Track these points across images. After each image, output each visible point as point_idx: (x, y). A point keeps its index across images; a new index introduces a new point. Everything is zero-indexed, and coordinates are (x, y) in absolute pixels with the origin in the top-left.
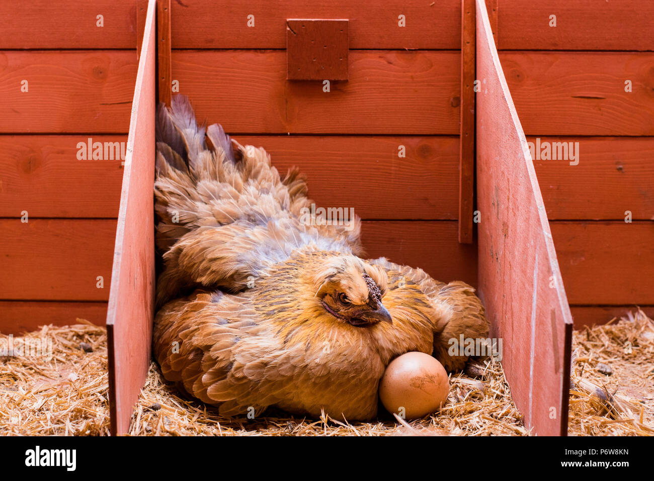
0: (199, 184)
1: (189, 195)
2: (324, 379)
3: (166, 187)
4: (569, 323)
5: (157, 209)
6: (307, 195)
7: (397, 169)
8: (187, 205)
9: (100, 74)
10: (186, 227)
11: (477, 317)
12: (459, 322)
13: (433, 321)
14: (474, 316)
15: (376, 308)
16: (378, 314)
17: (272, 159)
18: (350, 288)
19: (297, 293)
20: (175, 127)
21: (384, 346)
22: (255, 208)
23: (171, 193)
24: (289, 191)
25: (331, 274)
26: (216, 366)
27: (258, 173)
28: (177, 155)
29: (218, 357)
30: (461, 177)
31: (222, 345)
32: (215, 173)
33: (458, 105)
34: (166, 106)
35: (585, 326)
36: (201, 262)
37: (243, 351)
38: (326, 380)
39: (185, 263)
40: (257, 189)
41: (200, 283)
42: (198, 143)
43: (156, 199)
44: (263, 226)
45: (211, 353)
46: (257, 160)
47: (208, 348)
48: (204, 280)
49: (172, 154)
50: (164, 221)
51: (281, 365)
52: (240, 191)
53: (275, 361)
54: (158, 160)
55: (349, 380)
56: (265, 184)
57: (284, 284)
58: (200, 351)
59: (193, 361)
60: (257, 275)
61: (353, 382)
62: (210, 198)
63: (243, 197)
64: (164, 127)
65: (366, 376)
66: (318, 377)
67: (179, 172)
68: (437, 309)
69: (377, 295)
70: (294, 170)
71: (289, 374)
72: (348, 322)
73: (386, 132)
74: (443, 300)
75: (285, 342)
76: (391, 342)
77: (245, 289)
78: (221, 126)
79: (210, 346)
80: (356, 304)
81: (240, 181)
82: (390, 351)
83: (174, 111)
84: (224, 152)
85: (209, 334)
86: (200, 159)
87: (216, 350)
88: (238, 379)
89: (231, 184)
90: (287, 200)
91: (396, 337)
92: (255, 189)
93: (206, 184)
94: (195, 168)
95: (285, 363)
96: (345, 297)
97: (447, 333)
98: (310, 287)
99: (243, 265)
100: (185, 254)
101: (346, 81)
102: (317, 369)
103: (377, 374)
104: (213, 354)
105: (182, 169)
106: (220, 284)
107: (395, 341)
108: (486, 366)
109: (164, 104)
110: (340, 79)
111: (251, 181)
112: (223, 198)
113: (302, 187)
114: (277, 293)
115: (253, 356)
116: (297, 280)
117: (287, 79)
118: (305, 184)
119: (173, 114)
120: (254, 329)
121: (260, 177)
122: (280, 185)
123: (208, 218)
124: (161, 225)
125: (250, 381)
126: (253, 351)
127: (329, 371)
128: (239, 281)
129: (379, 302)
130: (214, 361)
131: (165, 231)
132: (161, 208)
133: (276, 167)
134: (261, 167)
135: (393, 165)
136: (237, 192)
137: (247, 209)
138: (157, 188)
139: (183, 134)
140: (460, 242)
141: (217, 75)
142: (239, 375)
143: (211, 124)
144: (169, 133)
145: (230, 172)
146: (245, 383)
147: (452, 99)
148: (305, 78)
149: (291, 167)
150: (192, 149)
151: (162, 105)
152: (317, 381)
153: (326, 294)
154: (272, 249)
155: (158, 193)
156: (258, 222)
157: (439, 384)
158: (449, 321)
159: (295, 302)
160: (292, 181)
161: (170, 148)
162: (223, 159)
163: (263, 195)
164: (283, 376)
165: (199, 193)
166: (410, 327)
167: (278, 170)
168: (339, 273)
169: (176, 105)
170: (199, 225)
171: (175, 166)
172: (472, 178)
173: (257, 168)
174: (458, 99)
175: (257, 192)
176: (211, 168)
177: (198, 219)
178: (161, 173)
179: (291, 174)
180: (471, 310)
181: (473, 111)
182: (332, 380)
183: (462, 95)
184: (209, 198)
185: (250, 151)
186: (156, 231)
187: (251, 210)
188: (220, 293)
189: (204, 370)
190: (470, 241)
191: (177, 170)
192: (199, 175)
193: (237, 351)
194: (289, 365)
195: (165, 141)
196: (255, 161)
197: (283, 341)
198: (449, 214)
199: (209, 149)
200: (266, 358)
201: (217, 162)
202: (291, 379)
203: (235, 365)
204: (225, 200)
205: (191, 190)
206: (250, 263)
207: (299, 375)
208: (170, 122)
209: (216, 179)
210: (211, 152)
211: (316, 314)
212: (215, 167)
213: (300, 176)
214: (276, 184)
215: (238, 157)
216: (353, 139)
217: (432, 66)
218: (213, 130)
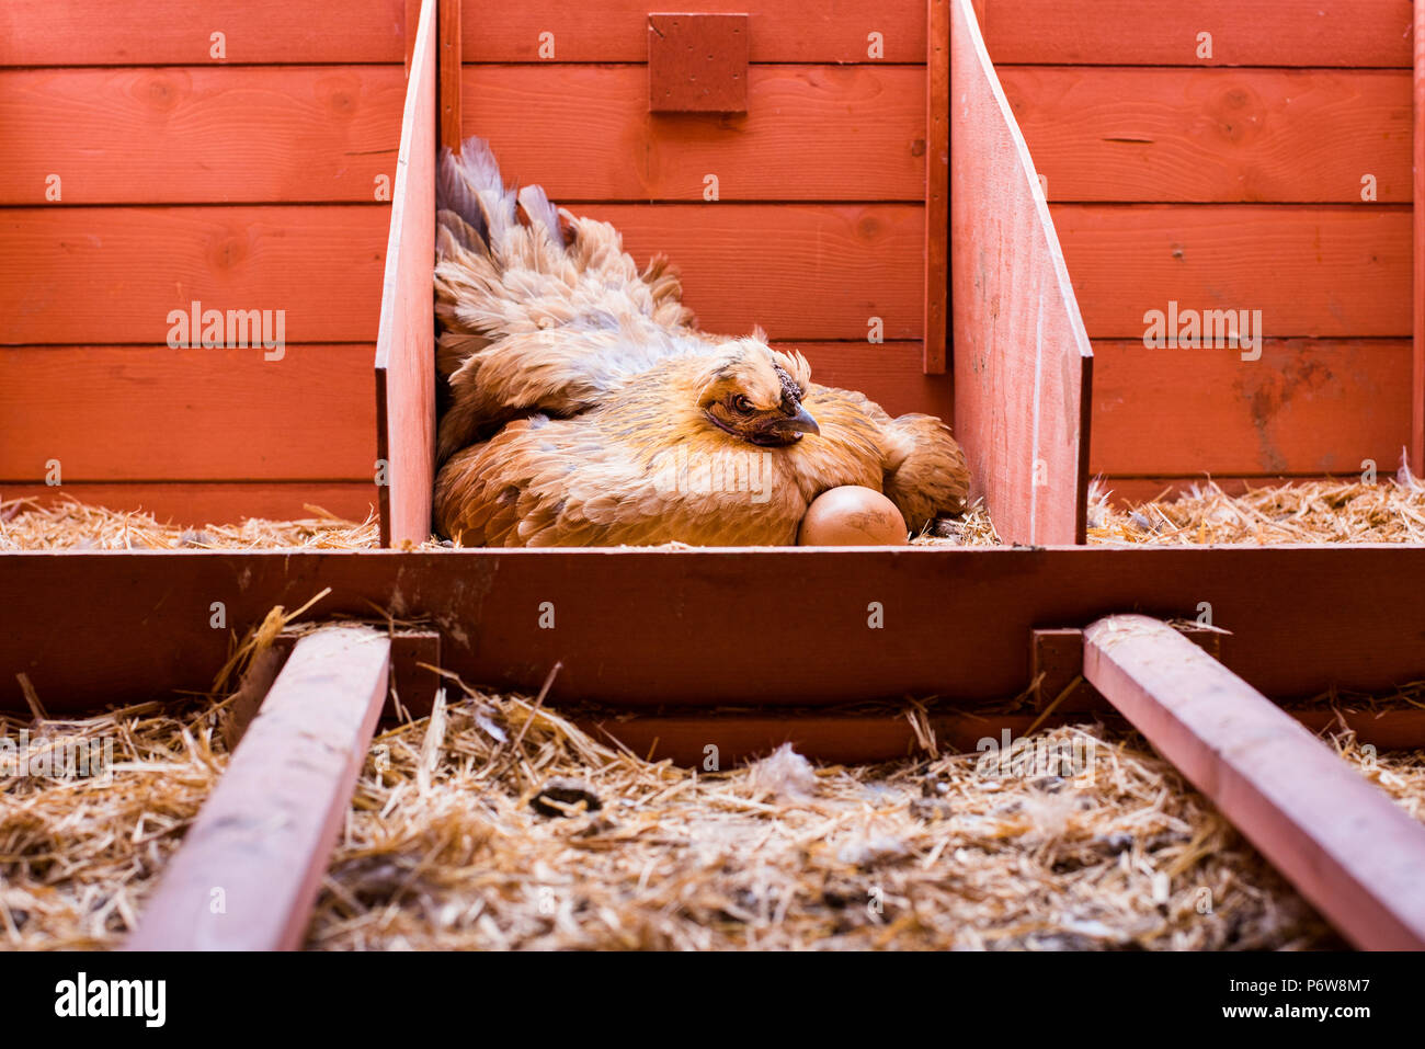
0: (506, 274)
1: (491, 290)
2: (711, 519)
3: (453, 276)
4: (1087, 356)
5: (439, 311)
6: (681, 300)
7: (825, 257)
8: (487, 304)
9: (344, 104)
10: (487, 336)
11: (953, 458)
12: (923, 459)
13: (883, 453)
14: (949, 455)
15: (793, 413)
16: (798, 421)
17: (625, 242)
18: (751, 384)
19: (667, 403)
20: (468, 188)
21: (805, 472)
22: (597, 306)
23: (462, 285)
24: (651, 292)
25: (722, 365)
26: (540, 507)
27: (601, 259)
28: (471, 230)
29: (541, 494)
30: (926, 266)
31: (548, 477)
32: (532, 260)
33: (922, 153)
34: (452, 152)
35: (1124, 499)
36: (512, 376)
37: (581, 482)
38: (713, 521)
39: (486, 381)
40: (600, 281)
41: (512, 406)
42: (506, 212)
43: (437, 296)
44: (611, 330)
45: (530, 490)
46: (601, 241)
47: (525, 483)
48: (519, 400)
49: (462, 228)
50: (451, 330)
51: (641, 500)
52: (572, 287)
53: (634, 495)
54: (441, 238)
55: (750, 519)
56: (615, 277)
57: (648, 394)
58: (513, 490)
59: (503, 505)
60: (603, 388)
61: (756, 522)
62: (523, 294)
63: (577, 294)
64: (450, 187)
65: (777, 514)
66: (701, 515)
67: (474, 256)
68: (889, 438)
69: (794, 394)
70: (661, 260)
71: (656, 513)
72: (749, 441)
73: (807, 197)
74: (899, 429)
75: (648, 468)
76: (816, 468)
77: (584, 409)
78: (541, 189)
79: (529, 480)
80: (762, 409)
81: (573, 271)
82: (815, 480)
83: (467, 162)
84: (546, 229)
85: (527, 464)
86: (507, 237)
87: (538, 484)
88: (574, 524)
89: (558, 276)
90: (649, 304)
91: (824, 462)
92: (597, 284)
93: (517, 275)
94: (501, 252)
95: (647, 498)
96: (745, 399)
97: (907, 473)
98: (687, 394)
99: (579, 374)
100: (487, 368)
101: (743, 115)
102: (700, 503)
103: (795, 513)
104: (533, 490)
105: (478, 251)
106: (542, 406)
107: (822, 467)
108: (965, 521)
109: (450, 150)
110: (733, 109)
111: (589, 271)
112: (545, 295)
113: (674, 286)
114: (638, 407)
115: (597, 488)
116: (667, 387)
117: (649, 109)
118: (677, 282)
119: (464, 165)
120: (597, 454)
121: (604, 266)
122: (638, 281)
123: (524, 322)
124: (445, 336)
125: (594, 525)
126: (596, 481)
127: (719, 506)
128: (574, 397)
129: (799, 405)
130: (536, 500)
131: (451, 345)
132: (445, 310)
133: (632, 255)
134: (607, 250)
135: (819, 250)
136: (567, 287)
137: (586, 308)
138: (439, 277)
139: (481, 197)
140: (925, 371)
141: (536, 105)
142: (575, 517)
143: (527, 185)
144: (457, 194)
145: (555, 260)
146: (586, 529)
147: (912, 144)
148: (678, 109)
149: (654, 254)
150: (496, 221)
151: (446, 152)
152: (699, 522)
153: (714, 403)
154: (628, 355)
155: (441, 286)
156: (602, 324)
157: (892, 527)
158: (908, 456)
159: (665, 415)
160: (656, 278)
161: (459, 218)
162: (545, 239)
163: (609, 291)
164: (647, 517)
165: (506, 289)
166: (846, 452)
167: (635, 260)
168: (735, 363)
169: (468, 153)
170: (506, 332)
171: (468, 245)
172: (945, 267)
173: (600, 252)
174: (922, 143)
175: (601, 287)
176: (526, 252)
177: (507, 324)
178: (445, 257)
179: (656, 265)
180: (944, 446)
181: (945, 159)
182: (724, 519)
183: (928, 135)
184: (521, 296)
185: (587, 226)
186: (437, 346)
187: (593, 309)
188: (545, 418)
189: (521, 516)
190: (942, 370)
191: (470, 253)
192: (507, 261)
193: (572, 483)
194: (654, 500)
195: (451, 209)
196: (597, 241)
197: (645, 466)
198: (908, 330)
199: (522, 224)
200: (617, 491)
201: (536, 244)
202: (658, 520)
203: (569, 503)
204: (550, 298)
205: (493, 282)
206: (592, 370)
207: (671, 513)
208: (460, 179)
209: (534, 268)
210: (526, 229)
211: (696, 429)
212: (533, 250)
213: (669, 269)
214: (632, 278)
215: (569, 238)
216: (754, 209)
217: (880, 90)
218: (531, 196)
